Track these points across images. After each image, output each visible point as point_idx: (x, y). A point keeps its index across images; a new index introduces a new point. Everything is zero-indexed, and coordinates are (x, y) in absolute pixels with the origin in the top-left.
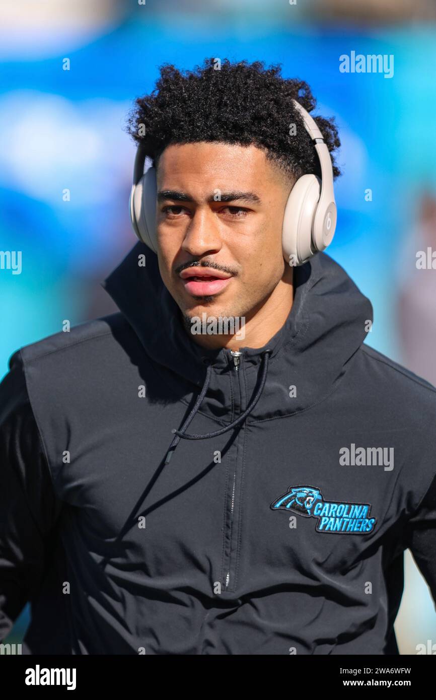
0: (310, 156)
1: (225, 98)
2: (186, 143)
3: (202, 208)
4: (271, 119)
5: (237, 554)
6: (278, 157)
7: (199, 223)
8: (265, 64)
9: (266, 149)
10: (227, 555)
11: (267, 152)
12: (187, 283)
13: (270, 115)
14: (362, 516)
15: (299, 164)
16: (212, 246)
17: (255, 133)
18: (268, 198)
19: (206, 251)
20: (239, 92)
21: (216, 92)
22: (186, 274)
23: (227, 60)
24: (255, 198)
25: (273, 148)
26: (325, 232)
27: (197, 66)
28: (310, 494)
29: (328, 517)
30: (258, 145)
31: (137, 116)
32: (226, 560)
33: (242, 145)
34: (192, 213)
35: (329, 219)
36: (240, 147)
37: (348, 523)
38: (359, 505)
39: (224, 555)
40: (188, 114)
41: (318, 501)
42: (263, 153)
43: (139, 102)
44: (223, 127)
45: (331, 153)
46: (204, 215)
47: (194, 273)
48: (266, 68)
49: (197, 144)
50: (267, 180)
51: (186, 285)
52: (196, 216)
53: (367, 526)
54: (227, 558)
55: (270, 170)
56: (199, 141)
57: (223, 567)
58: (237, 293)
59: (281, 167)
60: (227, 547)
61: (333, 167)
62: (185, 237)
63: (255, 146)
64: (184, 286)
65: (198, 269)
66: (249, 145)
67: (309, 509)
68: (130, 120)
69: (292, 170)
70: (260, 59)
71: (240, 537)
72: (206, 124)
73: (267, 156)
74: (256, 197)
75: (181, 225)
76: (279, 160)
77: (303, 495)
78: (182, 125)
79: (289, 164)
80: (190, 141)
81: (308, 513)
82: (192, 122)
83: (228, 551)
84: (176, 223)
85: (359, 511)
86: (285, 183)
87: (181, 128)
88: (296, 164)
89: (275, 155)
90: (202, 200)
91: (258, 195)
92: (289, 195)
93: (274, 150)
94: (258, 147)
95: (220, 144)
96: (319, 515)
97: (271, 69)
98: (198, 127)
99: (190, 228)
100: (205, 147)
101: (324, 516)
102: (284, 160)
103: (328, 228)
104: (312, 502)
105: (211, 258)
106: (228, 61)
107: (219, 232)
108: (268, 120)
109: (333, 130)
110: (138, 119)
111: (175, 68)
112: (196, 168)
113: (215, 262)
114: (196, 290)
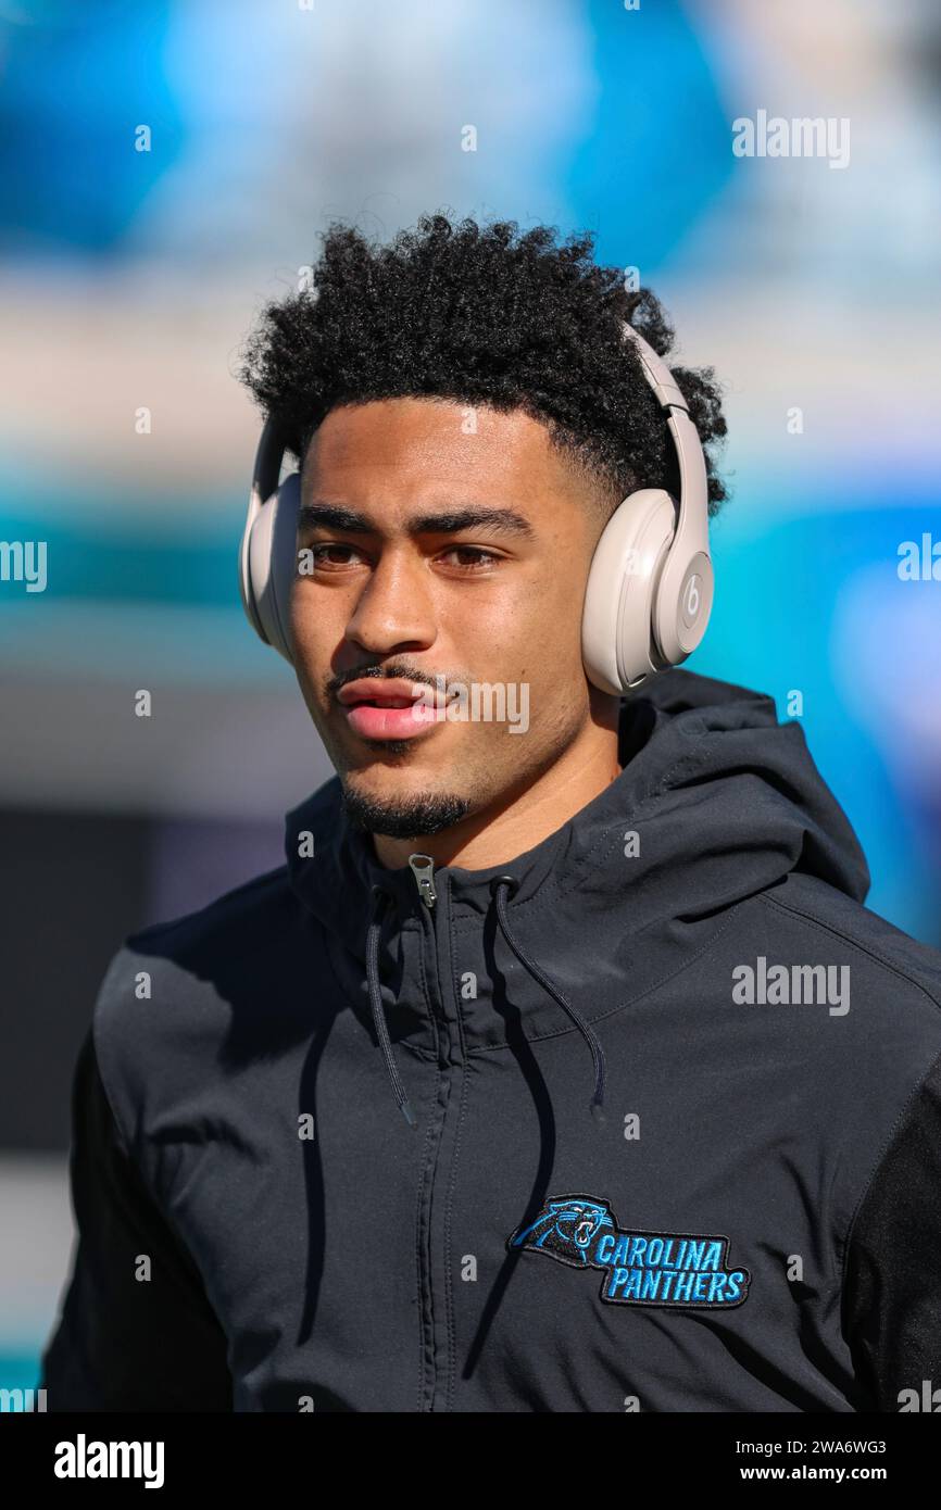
0: (653, 444)
1: (462, 301)
2: (370, 400)
3: (396, 548)
4: (566, 351)
5: (449, 1356)
6: (579, 442)
7: (388, 579)
8: (557, 233)
9: (552, 423)
10: (428, 1361)
11: (554, 428)
12: (351, 710)
13: (564, 341)
14: (710, 1265)
15: (628, 460)
16: (413, 632)
17: (527, 384)
18: (552, 525)
19: (397, 641)
20: (496, 288)
21: (443, 287)
22: (351, 693)
23: (471, 222)
24: (521, 523)
25: (569, 420)
26: (684, 620)
27: (404, 232)
28: (588, 1215)
29: (627, 1267)
30: (533, 411)
31: (268, 346)
32: (427, 1372)
33: (496, 409)
34: (373, 560)
35: (694, 591)
36: (491, 412)
37: (675, 1280)
38: (699, 1239)
39: (424, 1361)
40: (377, 335)
41: (604, 1230)
42: (544, 429)
43: (274, 314)
44: (453, 363)
45: (707, 445)
46: (402, 563)
47: (369, 692)
48: (560, 244)
49: (394, 402)
50: (550, 489)
51: (349, 716)
52: (381, 565)
53: (727, 1288)
54: (430, 1367)
55: (558, 467)
56: (397, 395)
57: (424, 1389)
58: (464, 739)
59: (585, 463)
60: (428, 1343)
61: (709, 480)
62: (356, 611)
63: (528, 414)
64: (346, 720)
65: (378, 683)
66: (512, 409)
67: (585, 1249)
68: (250, 354)
69: (611, 474)
70: (548, 224)
71: (451, 1317)
72: (416, 357)
73: (553, 437)
74: (520, 520)
75: (348, 584)
76: (582, 449)
77: (571, 1217)
78: (362, 358)
79: (603, 459)
80: (380, 396)
81: (581, 1258)
82: (384, 353)
83: (431, 1350)
84: (337, 578)
85: (700, 1255)
86: (594, 500)
87: (360, 364)
88: (622, 461)
89: (572, 437)
90: (396, 526)
91: (527, 519)
92: (604, 530)
93: (570, 424)
94: (534, 415)
95: (445, 402)
96: (608, 1264)
97: (571, 245)
98: (399, 363)
99: (368, 590)
100: (413, 408)
101: (619, 1265)
102: (594, 448)
103: (692, 612)
104: (591, 1233)
105: (410, 660)
106: (476, 225)
107: (432, 604)
108: (559, 352)
109: (710, 397)
110: (269, 352)
111: (357, 234)
112: (385, 452)
113: (417, 669)
114: (370, 724)
